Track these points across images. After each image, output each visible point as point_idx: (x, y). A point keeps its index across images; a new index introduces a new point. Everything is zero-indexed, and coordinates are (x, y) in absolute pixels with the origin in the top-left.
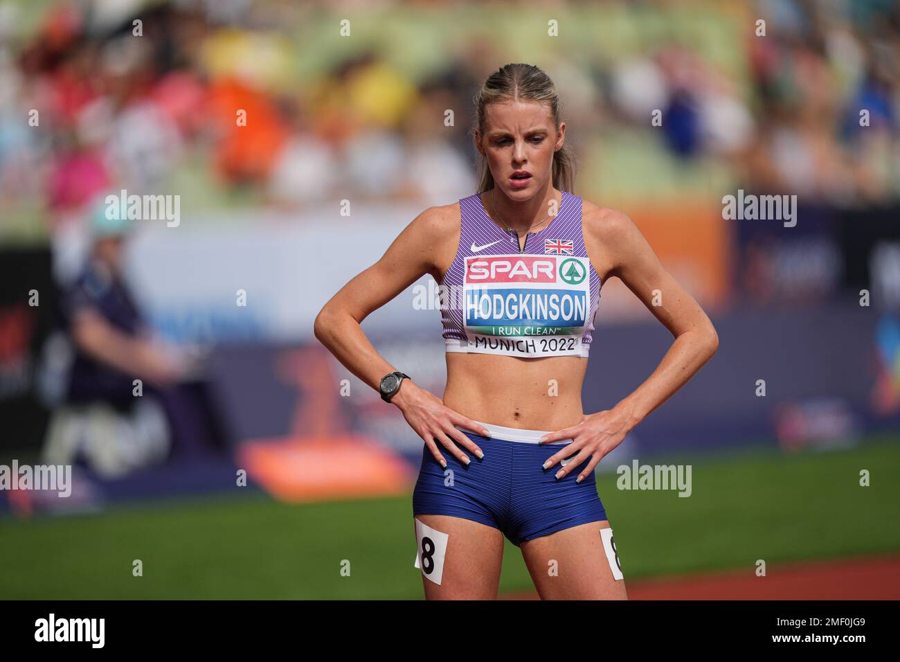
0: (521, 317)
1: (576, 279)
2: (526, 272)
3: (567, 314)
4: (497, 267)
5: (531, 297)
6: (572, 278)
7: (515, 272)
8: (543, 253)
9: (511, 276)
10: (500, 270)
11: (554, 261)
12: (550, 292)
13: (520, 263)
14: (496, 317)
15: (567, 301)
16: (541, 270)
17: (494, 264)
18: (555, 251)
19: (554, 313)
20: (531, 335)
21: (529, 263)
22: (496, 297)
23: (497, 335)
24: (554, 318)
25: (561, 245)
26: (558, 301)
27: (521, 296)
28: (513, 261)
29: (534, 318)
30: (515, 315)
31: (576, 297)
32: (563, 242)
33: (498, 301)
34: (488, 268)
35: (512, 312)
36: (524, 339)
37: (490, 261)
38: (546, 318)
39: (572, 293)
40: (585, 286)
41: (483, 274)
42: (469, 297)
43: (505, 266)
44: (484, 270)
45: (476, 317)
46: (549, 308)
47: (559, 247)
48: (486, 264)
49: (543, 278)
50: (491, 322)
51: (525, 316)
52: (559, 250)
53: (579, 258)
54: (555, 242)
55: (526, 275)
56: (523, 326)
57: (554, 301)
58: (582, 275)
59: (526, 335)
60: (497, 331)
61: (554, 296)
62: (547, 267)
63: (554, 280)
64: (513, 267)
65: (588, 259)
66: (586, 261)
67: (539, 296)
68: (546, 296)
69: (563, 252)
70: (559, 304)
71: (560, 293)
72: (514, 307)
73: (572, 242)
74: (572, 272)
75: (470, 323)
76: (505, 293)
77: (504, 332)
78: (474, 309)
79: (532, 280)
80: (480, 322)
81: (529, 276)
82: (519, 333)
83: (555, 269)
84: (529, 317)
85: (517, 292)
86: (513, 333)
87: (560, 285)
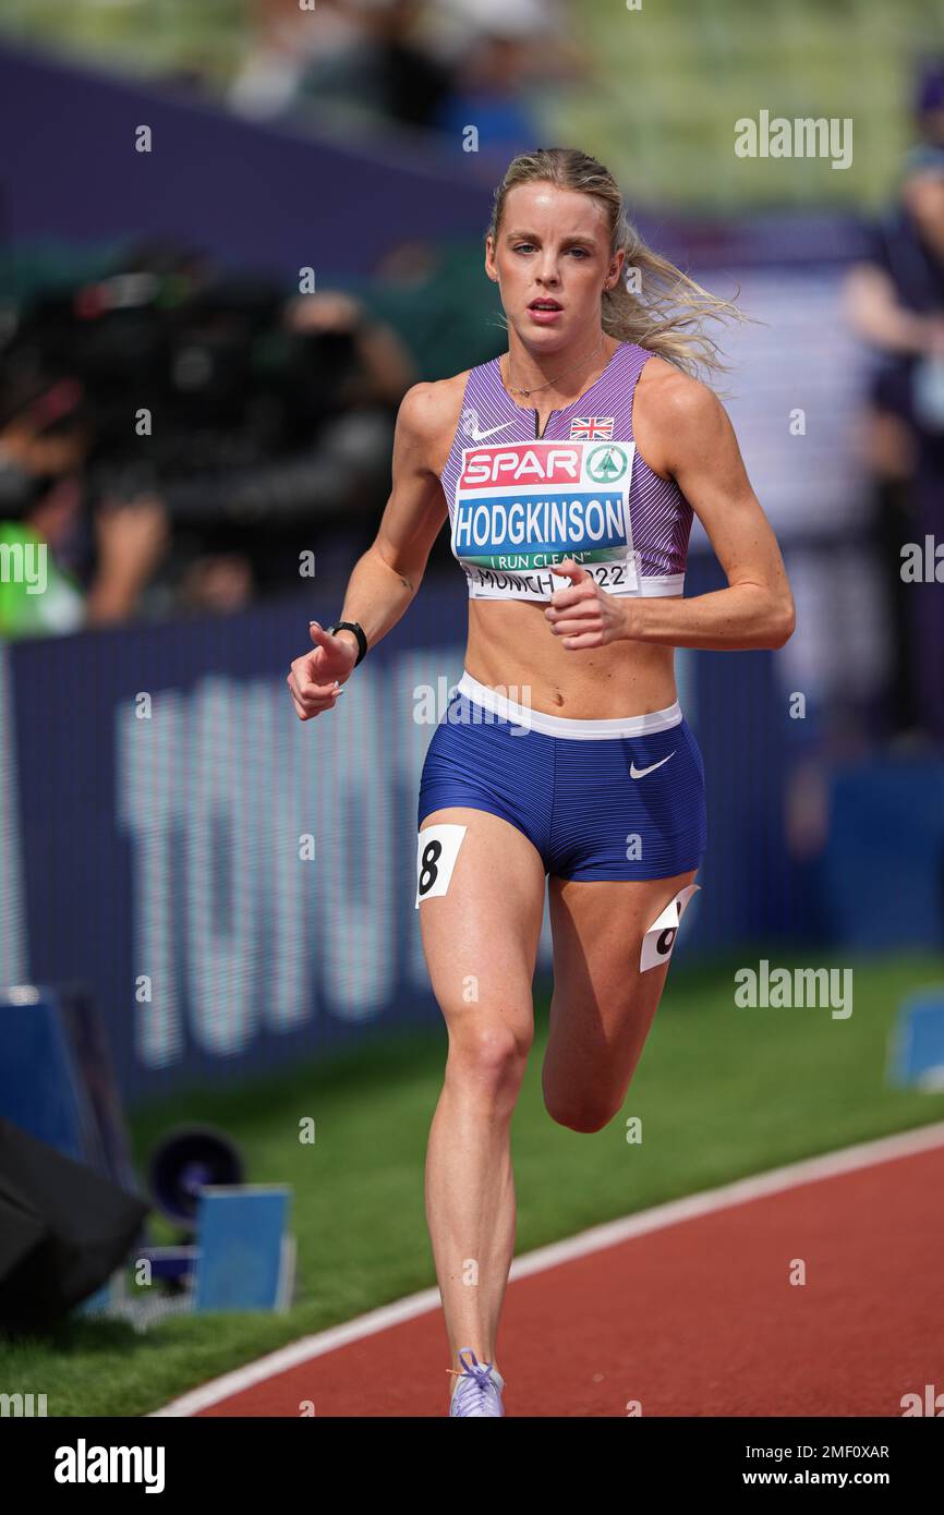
0: (529, 541)
1: (612, 475)
2: (537, 468)
3: (596, 530)
4: (502, 462)
5: (543, 506)
6: (606, 475)
7: (523, 469)
8: (568, 439)
9: (517, 476)
10: (505, 468)
11: (579, 450)
12: (569, 498)
13: (530, 455)
14: (497, 541)
15: (594, 511)
16: (560, 464)
17: (499, 457)
18: (585, 436)
19: (577, 530)
20: (544, 567)
21: (542, 455)
22: (498, 509)
23: (498, 569)
24: (577, 538)
25: (595, 425)
26: (581, 511)
27: (529, 506)
28: (521, 452)
29: (547, 540)
30: (521, 536)
31: (608, 503)
32: (598, 421)
33: (499, 515)
34: (490, 464)
35: (516, 533)
36: (534, 574)
37: (493, 453)
38: (564, 539)
39: (602, 498)
40: (623, 486)
41: (483, 474)
42: (462, 510)
43: (511, 461)
44: (486, 469)
45: (468, 544)
46: (569, 524)
47: (592, 428)
48: (487, 458)
49: (560, 476)
50: (489, 549)
51: (534, 537)
52: (591, 433)
53: (619, 444)
54: (587, 421)
55: (537, 474)
56: (532, 554)
57: (576, 511)
58: (620, 469)
59: (536, 568)
60: (497, 562)
61: (576, 505)
62: (568, 459)
63: (576, 480)
64: (520, 463)
65: (633, 445)
66: (629, 448)
67: (554, 505)
68: (564, 504)
69: (597, 436)
70: (582, 517)
71: (585, 498)
72: (520, 525)
73: (612, 420)
74: (608, 465)
75: (461, 551)
76: (507, 502)
77: (506, 563)
78: (466, 530)
79: (546, 481)
80: (474, 550)
81: (542, 475)
82: (527, 565)
83: (580, 460)
84: (540, 540)
85: (523, 500)
86: (518, 566)
87: (586, 486)
